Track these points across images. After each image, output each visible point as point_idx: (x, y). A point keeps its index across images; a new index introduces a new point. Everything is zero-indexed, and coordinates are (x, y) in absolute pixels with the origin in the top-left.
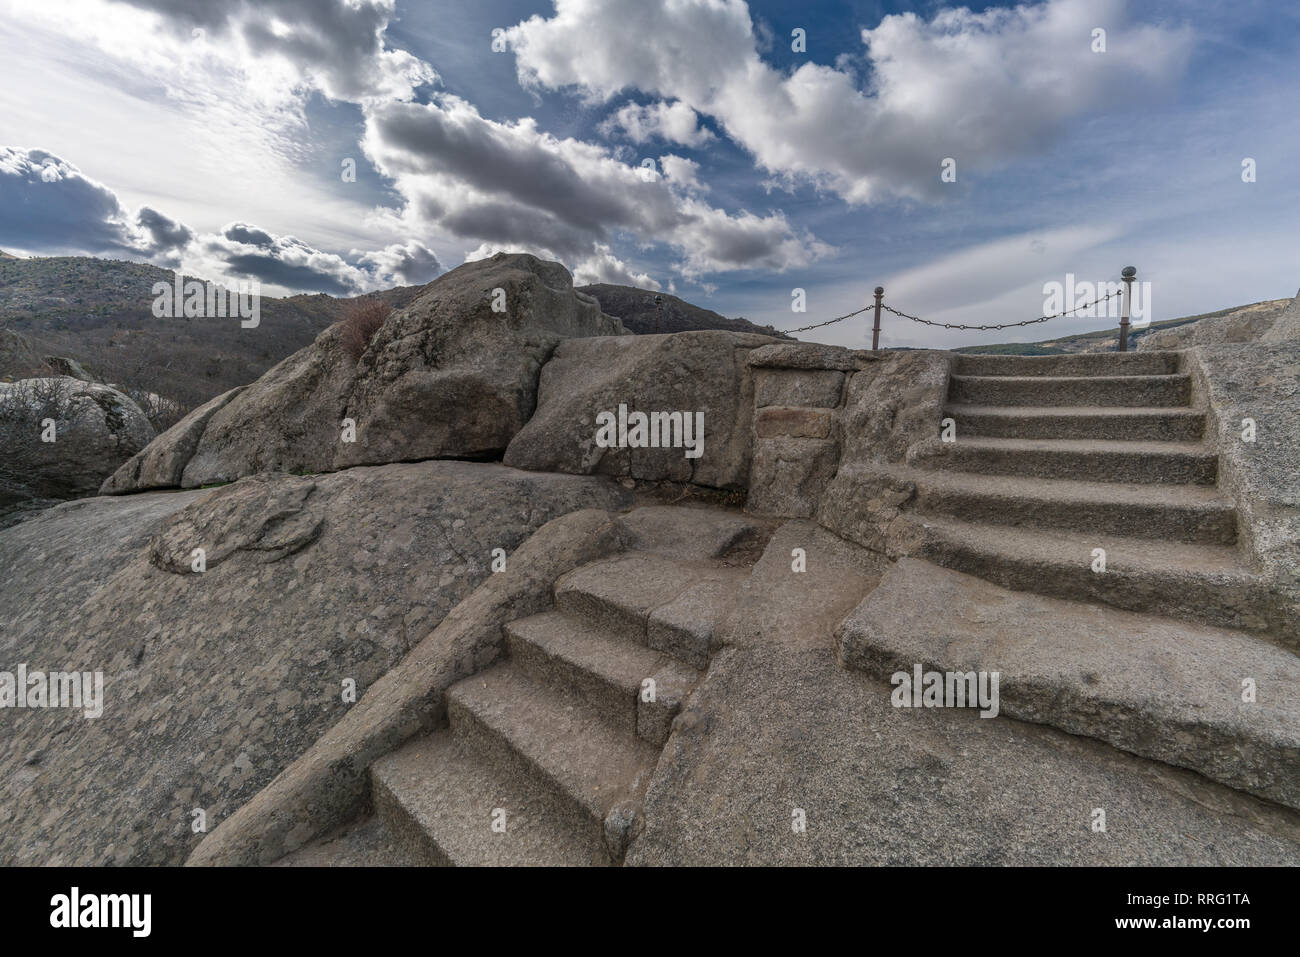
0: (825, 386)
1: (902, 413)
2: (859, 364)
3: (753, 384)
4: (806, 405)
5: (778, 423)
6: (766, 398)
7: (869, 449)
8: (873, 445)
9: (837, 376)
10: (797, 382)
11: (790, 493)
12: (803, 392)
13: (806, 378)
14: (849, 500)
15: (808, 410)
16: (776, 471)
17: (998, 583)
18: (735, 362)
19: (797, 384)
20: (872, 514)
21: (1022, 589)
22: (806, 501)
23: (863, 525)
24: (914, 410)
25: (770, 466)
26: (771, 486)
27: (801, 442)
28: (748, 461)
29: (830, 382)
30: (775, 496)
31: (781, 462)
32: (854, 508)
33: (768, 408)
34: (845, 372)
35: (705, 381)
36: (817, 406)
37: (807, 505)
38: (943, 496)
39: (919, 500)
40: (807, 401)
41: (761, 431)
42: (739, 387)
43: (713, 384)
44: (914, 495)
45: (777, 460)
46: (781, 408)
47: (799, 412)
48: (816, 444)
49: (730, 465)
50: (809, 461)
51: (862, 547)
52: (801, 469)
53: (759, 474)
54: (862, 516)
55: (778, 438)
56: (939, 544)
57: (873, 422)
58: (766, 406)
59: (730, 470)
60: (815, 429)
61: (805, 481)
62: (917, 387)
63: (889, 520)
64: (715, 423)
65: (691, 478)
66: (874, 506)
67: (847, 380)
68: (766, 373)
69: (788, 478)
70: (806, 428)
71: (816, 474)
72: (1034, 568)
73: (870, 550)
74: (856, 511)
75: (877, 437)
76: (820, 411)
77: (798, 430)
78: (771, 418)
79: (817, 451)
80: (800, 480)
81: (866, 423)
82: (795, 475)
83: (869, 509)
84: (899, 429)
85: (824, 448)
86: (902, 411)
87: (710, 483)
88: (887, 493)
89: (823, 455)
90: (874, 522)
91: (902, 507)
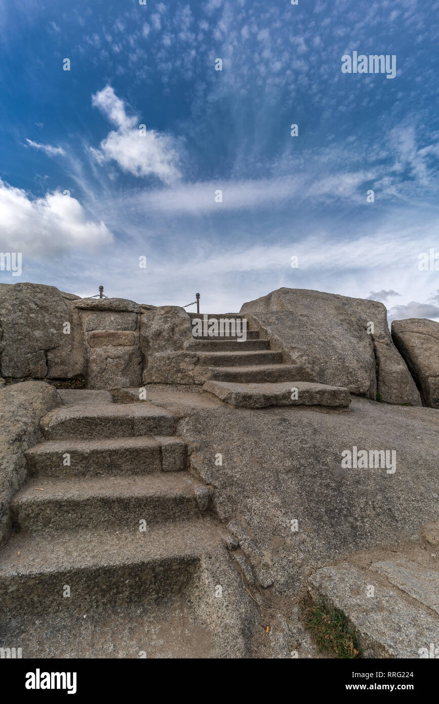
0: (129, 320)
1: (177, 329)
2: (143, 310)
3: (80, 319)
4: (118, 329)
5: (102, 339)
6: (92, 325)
7: (164, 346)
8: (167, 344)
9: (134, 315)
10: (112, 317)
11: (117, 375)
12: (116, 322)
13: (117, 316)
14: (169, 365)
15: (120, 332)
16: (106, 365)
17: (241, 382)
18: (66, 305)
19: (112, 319)
20: (183, 369)
21: (249, 382)
22: (127, 378)
23: (179, 375)
24: (182, 328)
25: (103, 362)
26: (103, 374)
27: (119, 348)
28: (87, 361)
29: (131, 318)
30: (107, 379)
31: (109, 359)
32: (173, 368)
33: (94, 331)
34: (137, 313)
35: (51, 314)
36: (125, 330)
37: (128, 380)
38: (209, 357)
39: (201, 360)
40: (119, 327)
41: (92, 344)
42: (72, 319)
43: (56, 316)
44: (199, 359)
45: (106, 359)
46: (104, 331)
47: (115, 333)
48: (128, 349)
49: (77, 363)
50: (127, 357)
51: (181, 384)
52: (123, 362)
53: (94, 367)
54: (179, 371)
55: (104, 347)
56: (218, 373)
57: (164, 334)
58: (93, 330)
59: (77, 366)
60: (127, 341)
61: (125, 368)
62: (180, 319)
63: (192, 370)
64: (61, 340)
65: (47, 375)
66: (183, 366)
67: (139, 317)
68: (89, 313)
69: (114, 368)
70: (121, 341)
71: (130, 364)
72: (251, 374)
73: (185, 384)
74: (175, 369)
75: (168, 340)
76: (127, 332)
77: (115, 342)
78: (98, 337)
79: (130, 352)
80: (122, 367)
81: (160, 334)
82: (119, 365)
83: (181, 367)
84: (177, 336)
85: (133, 350)
86: (177, 328)
87: (63, 376)
88: (187, 360)
89: (133, 353)
90: (185, 372)
91: (195, 364)
